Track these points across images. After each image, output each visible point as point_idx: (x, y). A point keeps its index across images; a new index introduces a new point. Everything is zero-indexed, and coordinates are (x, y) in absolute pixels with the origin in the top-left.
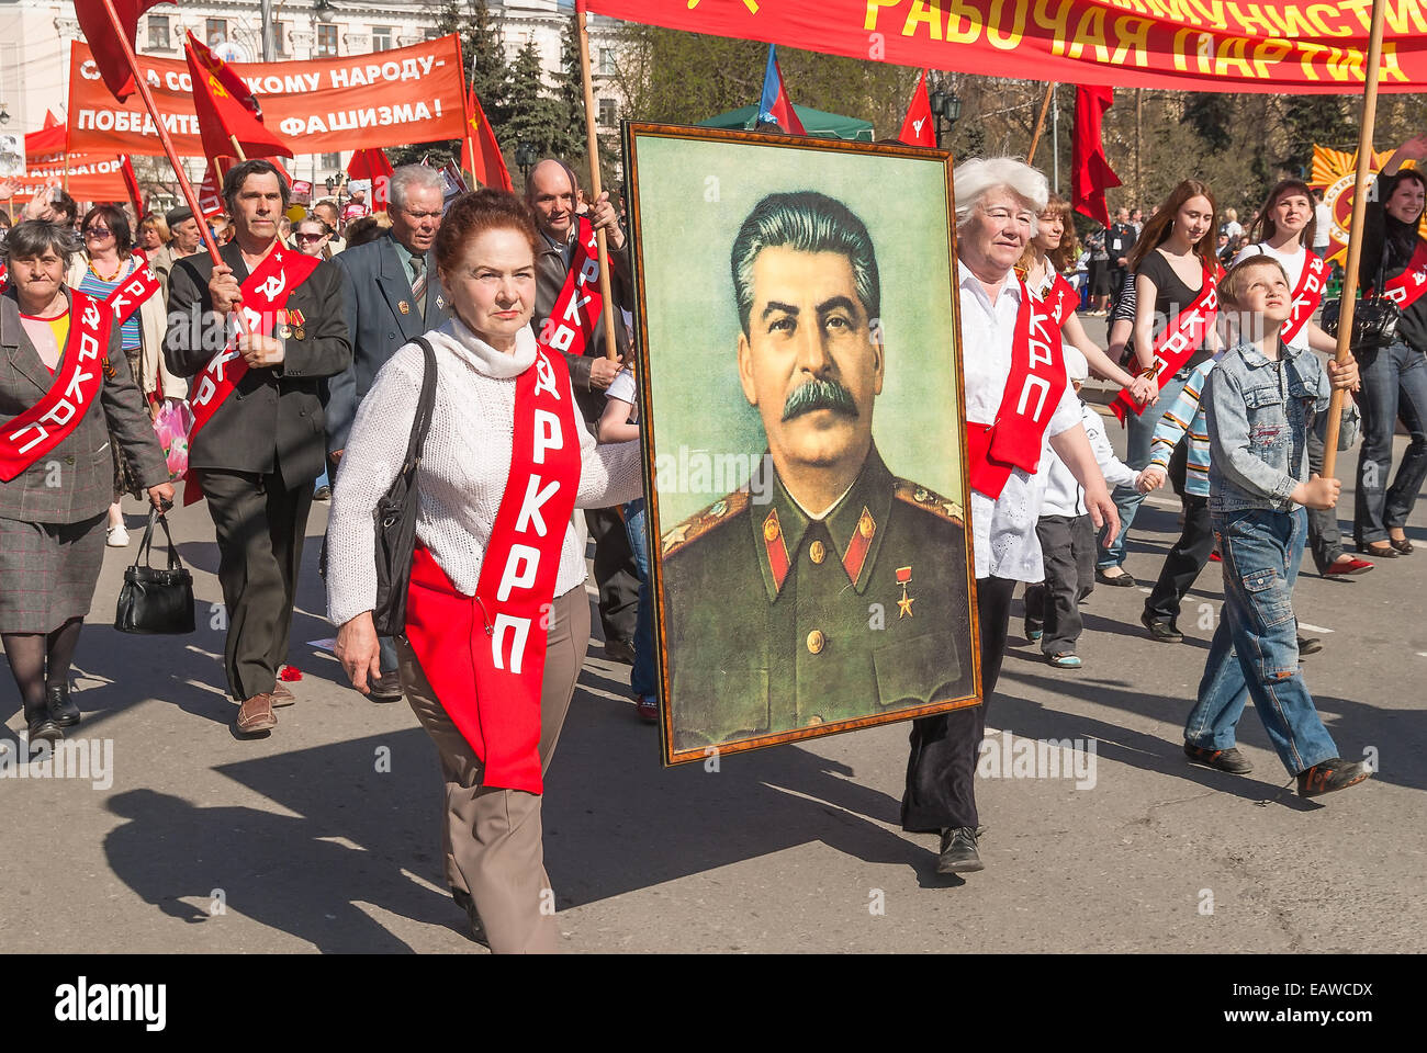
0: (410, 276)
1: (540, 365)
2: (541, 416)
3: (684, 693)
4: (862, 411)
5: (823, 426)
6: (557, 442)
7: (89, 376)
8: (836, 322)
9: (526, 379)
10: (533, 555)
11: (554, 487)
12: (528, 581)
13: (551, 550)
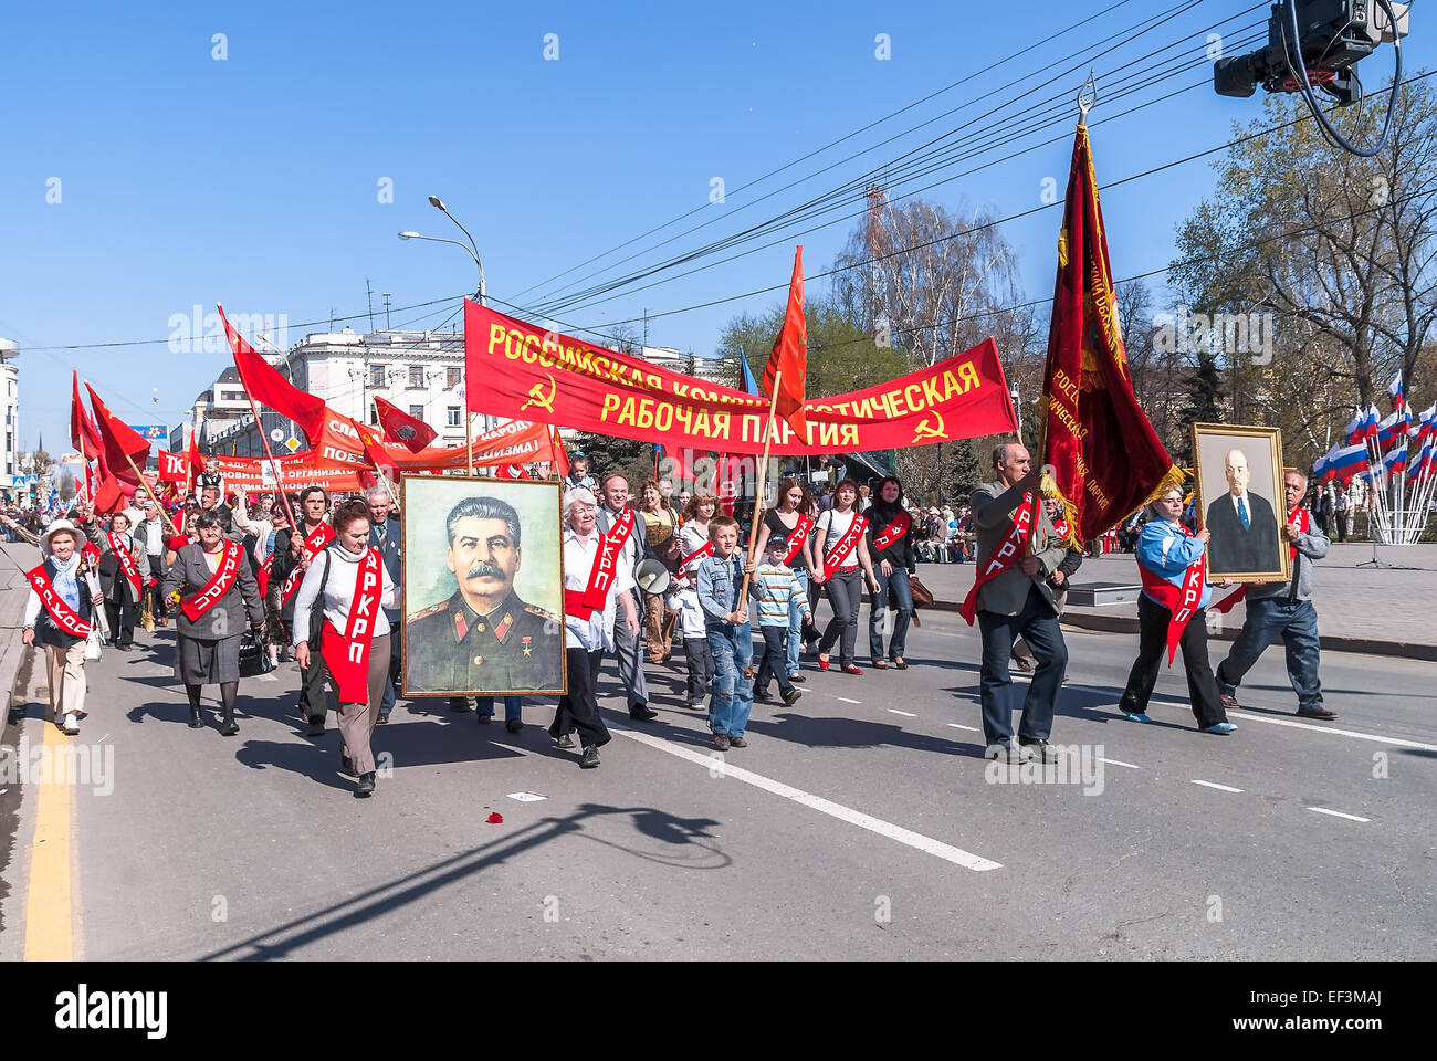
0: (379, 535)
1: (369, 558)
2: (367, 575)
3: (414, 672)
4: (509, 577)
5: (487, 581)
6: (373, 583)
7: (229, 577)
8: (497, 544)
9: (363, 562)
10: (365, 623)
11: (371, 599)
12: (363, 631)
13: (371, 621)
